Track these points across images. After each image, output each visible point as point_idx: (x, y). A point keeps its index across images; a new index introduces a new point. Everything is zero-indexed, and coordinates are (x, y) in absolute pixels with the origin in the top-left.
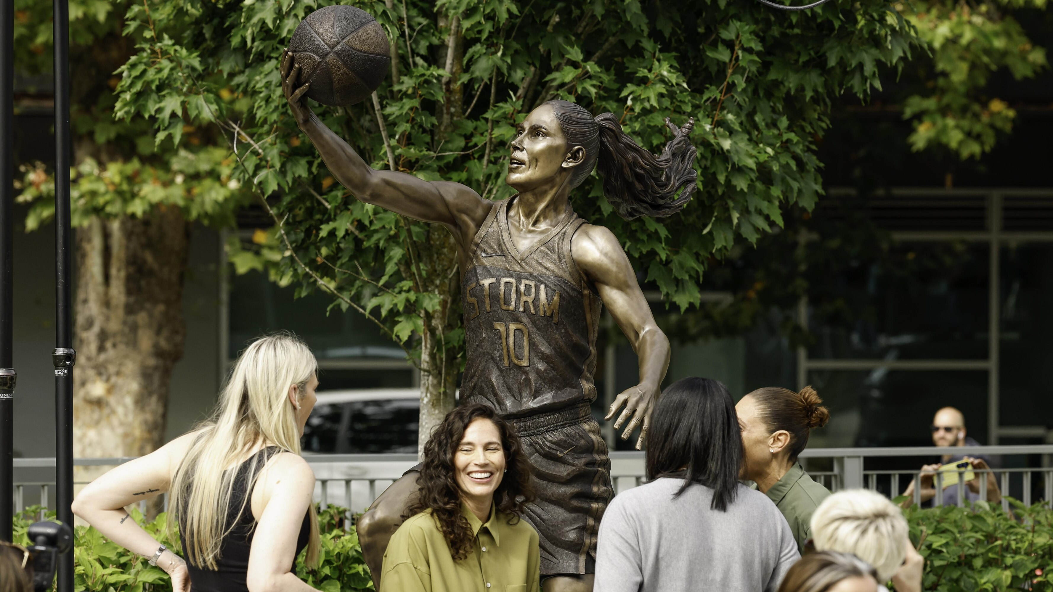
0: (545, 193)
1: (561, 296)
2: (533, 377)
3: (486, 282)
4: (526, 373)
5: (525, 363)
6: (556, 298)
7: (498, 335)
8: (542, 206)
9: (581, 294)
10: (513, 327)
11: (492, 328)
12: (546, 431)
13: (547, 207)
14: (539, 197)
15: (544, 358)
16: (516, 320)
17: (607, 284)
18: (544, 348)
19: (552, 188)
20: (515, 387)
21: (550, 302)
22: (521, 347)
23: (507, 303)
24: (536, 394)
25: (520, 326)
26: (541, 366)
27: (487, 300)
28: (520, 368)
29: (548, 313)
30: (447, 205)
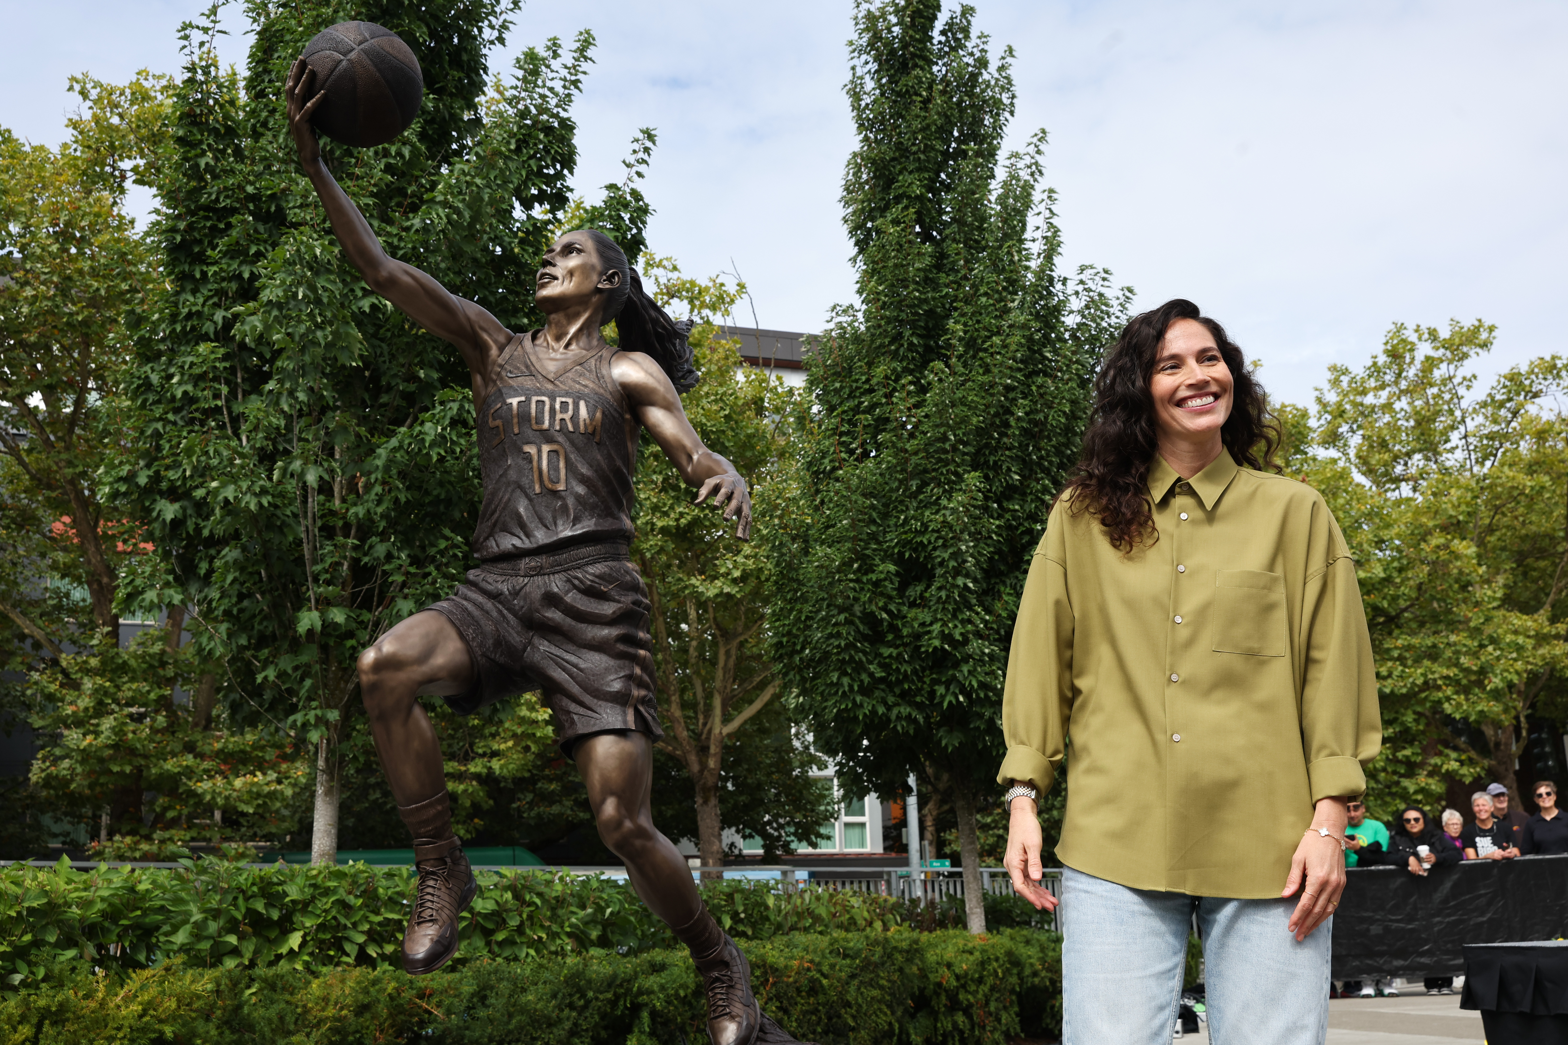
0: (577, 315)
1: (603, 413)
2: (570, 502)
3: (514, 401)
4: (562, 498)
5: (561, 487)
6: (599, 415)
7: (528, 458)
8: (573, 330)
9: (622, 416)
10: (546, 448)
11: (520, 451)
12: (587, 564)
13: (580, 330)
14: (572, 318)
15: (584, 480)
16: (550, 440)
17: (653, 404)
18: (584, 470)
19: (585, 311)
20: (549, 516)
21: (592, 417)
22: (557, 470)
23: (539, 420)
24: (576, 520)
25: (555, 447)
26: (581, 490)
27: (515, 420)
28: (555, 493)
29: (590, 430)
30: (468, 319)
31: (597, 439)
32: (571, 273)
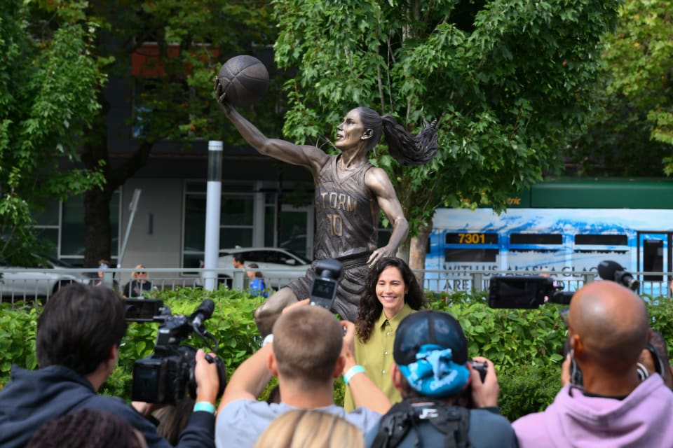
0: (353, 151)
1: (358, 202)
2: (344, 241)
3: (323, 194)
4: (341, 239)
5: (340, 234)
6: (355, 203)
7: (329, 220)
8: (352, 158)
9: (368, 201)
10: (335, 216)
11: (326, 217)
12: (350, 268)
13: (354, 158)
14: (350, 154)
15: (349, 232)
16: (337, 213)
17: (381, 196)
18: (350, 227)
19: (356, 149)
20: (336, 246)
21: (352, 204)
22: (339, 226)
23: (333, 205)
24: (345, 250)
25: (339, 216)
26: (348, 236)
27: (324, 203)
28: (338, 237)
29: (351, 210)
30: (306, 157)
31: (355, 213)
32: (348, 134)
